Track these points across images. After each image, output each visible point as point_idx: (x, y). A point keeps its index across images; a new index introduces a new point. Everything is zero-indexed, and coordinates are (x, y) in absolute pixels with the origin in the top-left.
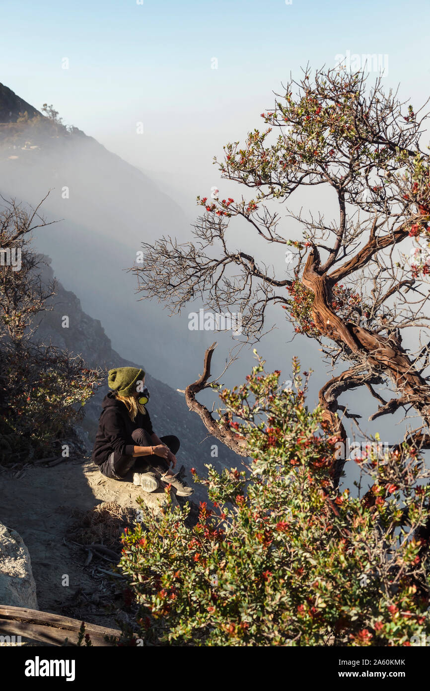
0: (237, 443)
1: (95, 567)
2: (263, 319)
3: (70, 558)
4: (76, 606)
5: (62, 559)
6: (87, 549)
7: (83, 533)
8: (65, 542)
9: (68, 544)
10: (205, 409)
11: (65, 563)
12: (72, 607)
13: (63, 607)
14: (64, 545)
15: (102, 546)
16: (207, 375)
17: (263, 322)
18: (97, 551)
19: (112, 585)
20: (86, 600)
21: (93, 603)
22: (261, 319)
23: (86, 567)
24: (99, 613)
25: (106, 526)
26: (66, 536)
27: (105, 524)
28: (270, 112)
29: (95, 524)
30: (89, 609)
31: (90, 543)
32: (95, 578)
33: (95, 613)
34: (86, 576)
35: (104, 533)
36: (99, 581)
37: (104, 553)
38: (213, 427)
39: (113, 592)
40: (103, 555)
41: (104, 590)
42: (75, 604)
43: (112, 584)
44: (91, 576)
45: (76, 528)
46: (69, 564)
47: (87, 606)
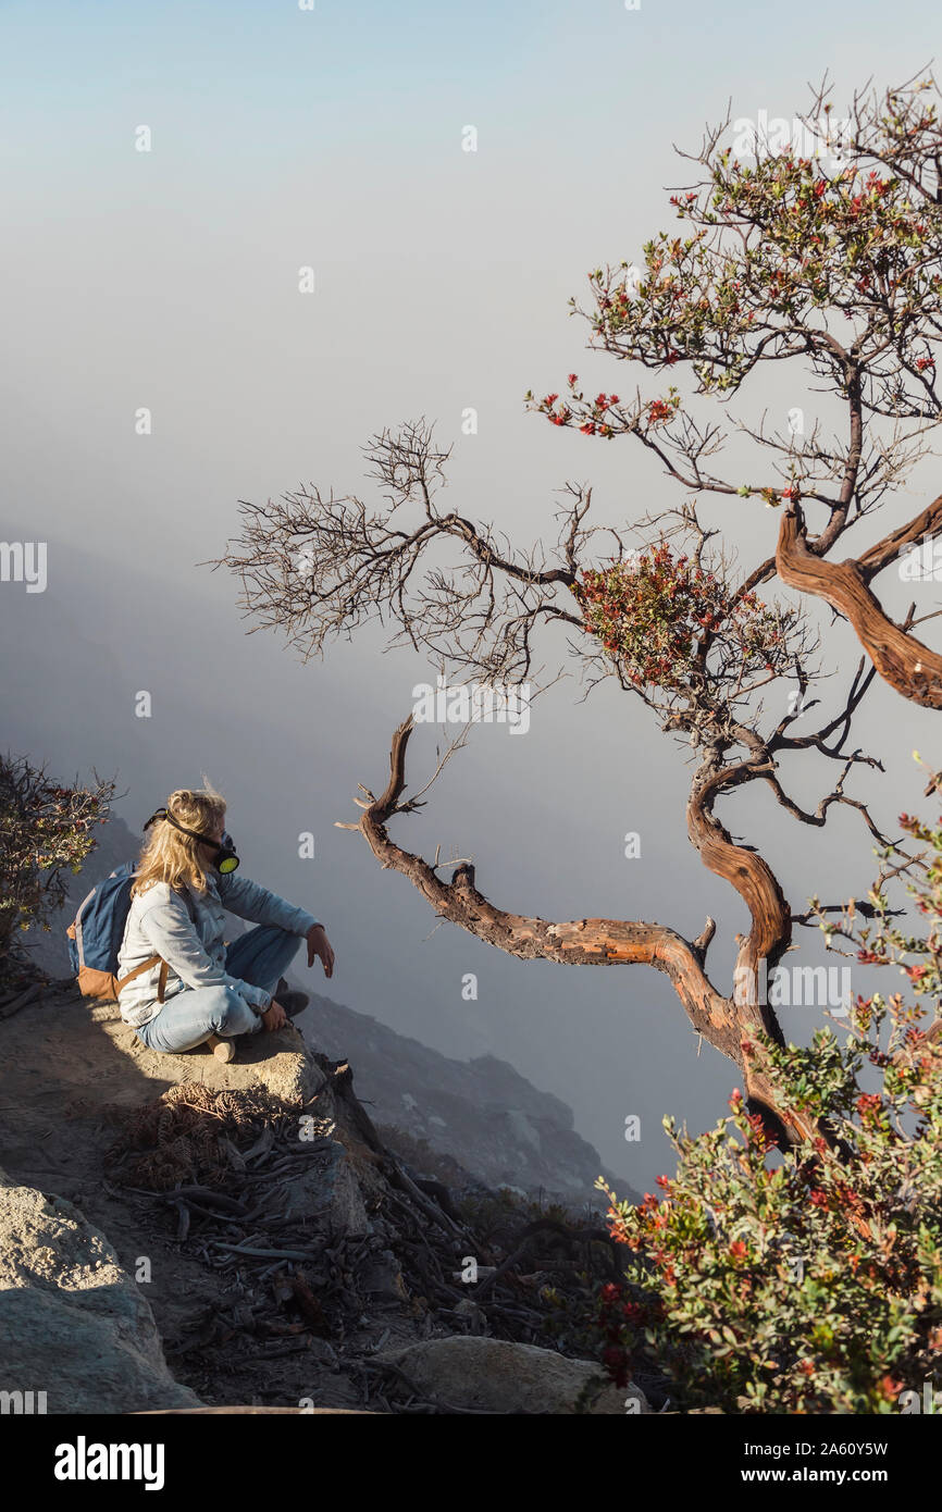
0: (510, 931)
1: (203, 1241)
2: (528, 656)
3: (139, 1230)
4: (210, 1345)
5: (123, 1233)
6: (171, 1202)
7: (148, 1165)
8: (111, 1191)
9: (119, 1194)
10: (421, 861)
11: (132, 1242)
12: (203, 1348)
13: (185, 1354)
14: (112, 1199)
15: (196, 1188)
16: (399, 786)
17: (529, 662)
18: (194, 1201)
19: (261, 1278)
20: (226, 1327)
21: (245, 1329)
22: (524, 658)
23: (183, 1244)
24: (267, 1353)
25: (195, 1140)
26: (106, 1176)
27: (189, 1136)
28: (689, 192)
29: (169, 1140)
30: (241, 1346)
31: (170, 1187)
32: (219, 1269)
33: (258, 1354)
34: (193, 1265)
35: (194, 1158)
36: (226, 1273)
37: (208, 1203)
38: (446, 900)
39: (271, 1294)
40: (207, 1208)
41: (250, 1293)
42: (209, 1340)
43: (261, 1273)
44: (205, 1264)
45: (122, 1152)
46: (145, 1244)
47: (234, 1339)
